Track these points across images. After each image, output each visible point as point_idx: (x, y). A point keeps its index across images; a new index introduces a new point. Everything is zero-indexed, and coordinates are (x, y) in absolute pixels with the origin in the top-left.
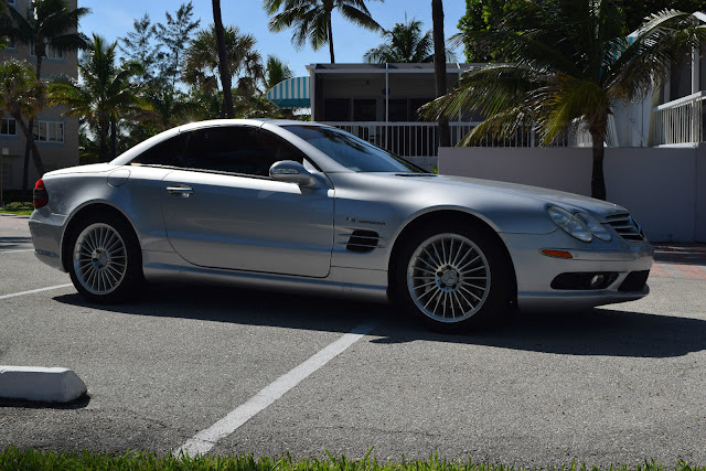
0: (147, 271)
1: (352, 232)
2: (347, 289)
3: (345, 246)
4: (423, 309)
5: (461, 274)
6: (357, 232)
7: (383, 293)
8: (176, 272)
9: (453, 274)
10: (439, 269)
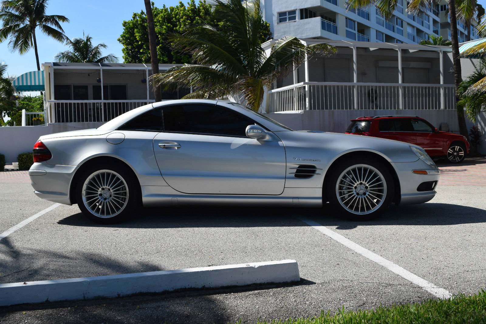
0: (145, 199)
1: (298, 166)
2: (296, 201)
3: (294, 175)
4: (347, 208)
5: (369, 187)
6: (301, 166)
7: (320, 201)
8: (169, 199)
9: (363, 187)
10: (356, 185)
